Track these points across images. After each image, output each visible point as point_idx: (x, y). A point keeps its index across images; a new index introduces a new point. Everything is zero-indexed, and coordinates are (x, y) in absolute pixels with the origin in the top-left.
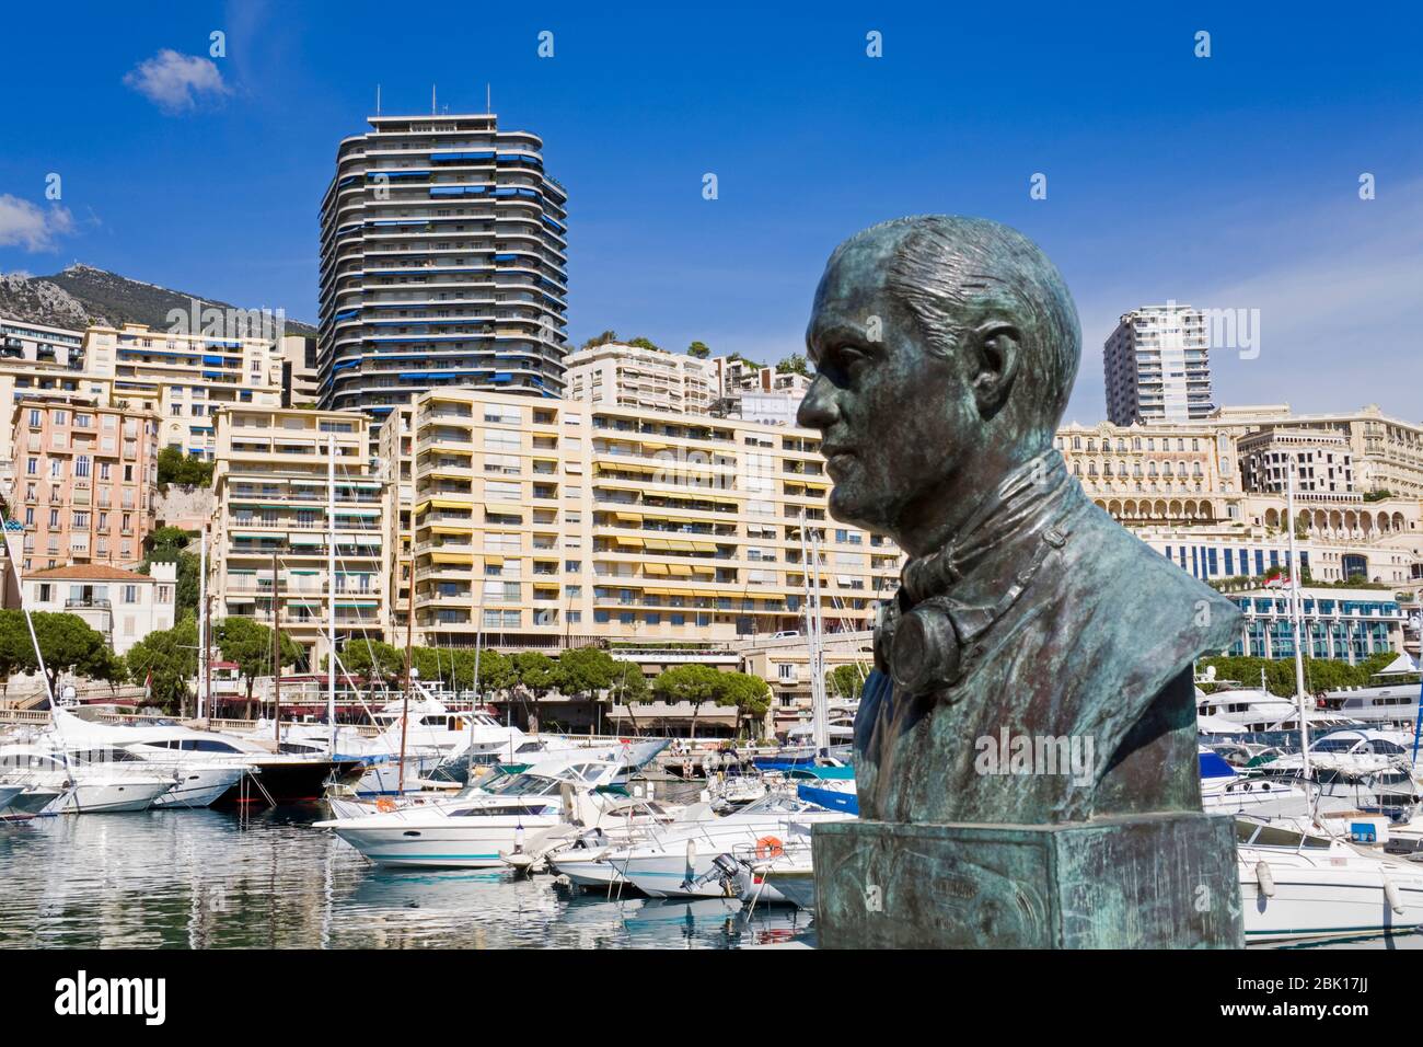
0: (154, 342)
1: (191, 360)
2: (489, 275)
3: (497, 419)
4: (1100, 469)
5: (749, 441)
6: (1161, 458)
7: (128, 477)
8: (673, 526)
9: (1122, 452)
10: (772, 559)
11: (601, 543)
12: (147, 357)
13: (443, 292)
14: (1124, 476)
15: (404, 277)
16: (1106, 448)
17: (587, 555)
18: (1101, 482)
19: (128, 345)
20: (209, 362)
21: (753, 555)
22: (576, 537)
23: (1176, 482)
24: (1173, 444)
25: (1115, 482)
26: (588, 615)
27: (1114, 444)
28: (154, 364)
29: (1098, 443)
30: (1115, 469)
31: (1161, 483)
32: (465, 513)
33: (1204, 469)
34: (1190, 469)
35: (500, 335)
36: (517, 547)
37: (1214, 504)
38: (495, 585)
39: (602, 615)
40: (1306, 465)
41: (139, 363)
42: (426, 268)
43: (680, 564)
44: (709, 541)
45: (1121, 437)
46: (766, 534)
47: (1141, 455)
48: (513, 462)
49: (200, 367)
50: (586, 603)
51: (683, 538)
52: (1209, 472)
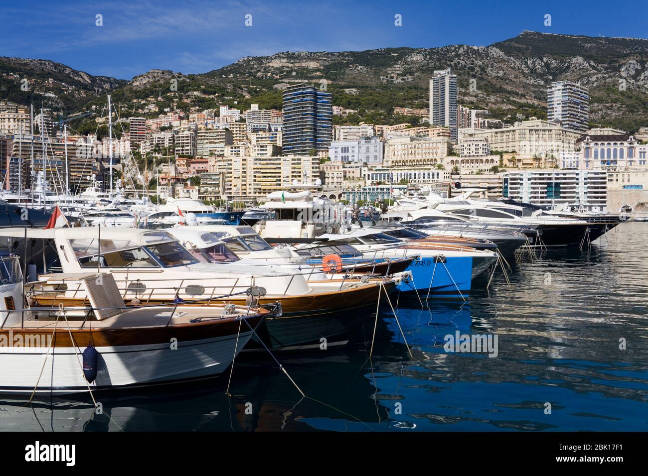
1: (269, 138)
2: (303, 118)
3: (236, 162)
4: (413, 152)
5: (284, 160)
6: (428, 149)
8: (268, 177)
9: (418, 148)
11: (255, 181)
12: (262, 138)
13: (296, 122)
14: (418, 154)
15: (291, 120)
16: (415, 147)
17: (252, 183)
18: (413, 155)
19: (258, 136)
20: (272, 138)
21: (284, 181)
22: (250, 180)
23: (431, 154)
24: (431, 145)
25: (417, 155)
26: (252, 193)
27: (417, 146)
29: (413, 146)
30: (417, 152)
31: (427, 155)
32: (231, 177)
33: (438, 151)
34: (435, 151)
35: (304, 131)
36: (239, 182)
37: (438, 159)
39: (255, 193)
43: (269, 183)
44: (275, 179)
46: (287, 177)
47: (423, 148)
48: (239, 168)
50: (252, 191)
51: (270, 179)
52: (439, 151)
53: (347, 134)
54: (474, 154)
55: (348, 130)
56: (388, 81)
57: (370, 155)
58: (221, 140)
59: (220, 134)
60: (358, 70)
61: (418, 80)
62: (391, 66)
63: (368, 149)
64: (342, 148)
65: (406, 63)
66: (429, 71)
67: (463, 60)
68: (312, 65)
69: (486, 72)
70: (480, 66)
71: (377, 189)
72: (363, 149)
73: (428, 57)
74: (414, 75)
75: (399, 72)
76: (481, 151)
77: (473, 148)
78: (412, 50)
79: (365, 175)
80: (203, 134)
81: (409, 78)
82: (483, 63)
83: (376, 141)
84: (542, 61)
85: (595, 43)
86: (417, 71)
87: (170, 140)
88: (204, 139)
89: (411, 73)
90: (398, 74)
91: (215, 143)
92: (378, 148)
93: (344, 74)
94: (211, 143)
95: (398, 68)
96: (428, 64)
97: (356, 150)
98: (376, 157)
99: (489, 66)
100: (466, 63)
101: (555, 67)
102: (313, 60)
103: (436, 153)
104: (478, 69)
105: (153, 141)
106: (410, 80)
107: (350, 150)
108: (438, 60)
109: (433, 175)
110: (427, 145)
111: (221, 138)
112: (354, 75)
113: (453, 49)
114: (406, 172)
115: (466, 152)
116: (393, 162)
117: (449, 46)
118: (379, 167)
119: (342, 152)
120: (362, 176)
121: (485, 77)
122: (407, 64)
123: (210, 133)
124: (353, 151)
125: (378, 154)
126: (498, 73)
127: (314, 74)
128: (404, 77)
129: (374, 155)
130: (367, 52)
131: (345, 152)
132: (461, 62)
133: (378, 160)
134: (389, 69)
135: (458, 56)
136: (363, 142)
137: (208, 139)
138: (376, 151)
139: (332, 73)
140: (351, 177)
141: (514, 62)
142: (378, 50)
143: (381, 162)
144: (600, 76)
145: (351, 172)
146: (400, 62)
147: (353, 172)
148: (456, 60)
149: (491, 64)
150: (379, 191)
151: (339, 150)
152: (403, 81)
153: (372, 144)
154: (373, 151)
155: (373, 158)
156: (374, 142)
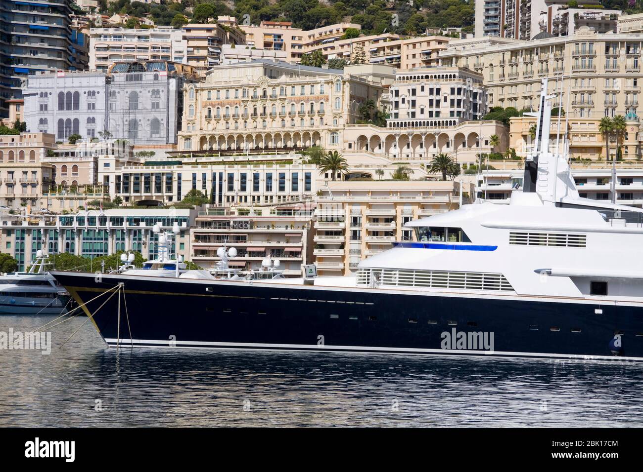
4: (260, 111)
6: (298, 101)
9: (273, 98)
14: (273, 116)
16: (264, 95)
18: (259, 120)
23: (307, 118)
24: (307, 89)
25: (268, 119)
27: (269, 92)
30: (268, 111)
31: (297, 119)
33: (325, 107)
34: (317, 107)
37: (322, 134)
40: (435, 97)
45: (274, 87)
47: (285, 99)
52: (328, 108)
54: (425, 117)
55: (110, 42)
57: (139, 117)
63: (134, 98)
64: (61, 95)
71: (103, 220)
72: (121, 101)
76: (445, 109)
77: (423, 100)
79: (107, 178)
83: (156, 77)
92: (163, 96)
97: (100, 101)
98: (155, 125)
103: (321, 113)
107: (83, 101)
109: (295, 182)
110: (298, 89)
114: (218, 169)
115: (404, 111)
116: (203, 140)
118: (161, 156)
119: (61, 107)
120: (101, 180)
124: (91, 106)
125: (161, 116)
129: (151, 117)
131: (69, 108)
133: (163, 133)
136: (120, 77)
138: (155, 106)
140: (70, 183)
143: (172, 140)
145: (70, 167)
147: (75, 168)
150: (109, 225)
151: (53, 102)
153: (148, 85)
154: (149, 107)
155: (149, 128)
156: (152, 78)
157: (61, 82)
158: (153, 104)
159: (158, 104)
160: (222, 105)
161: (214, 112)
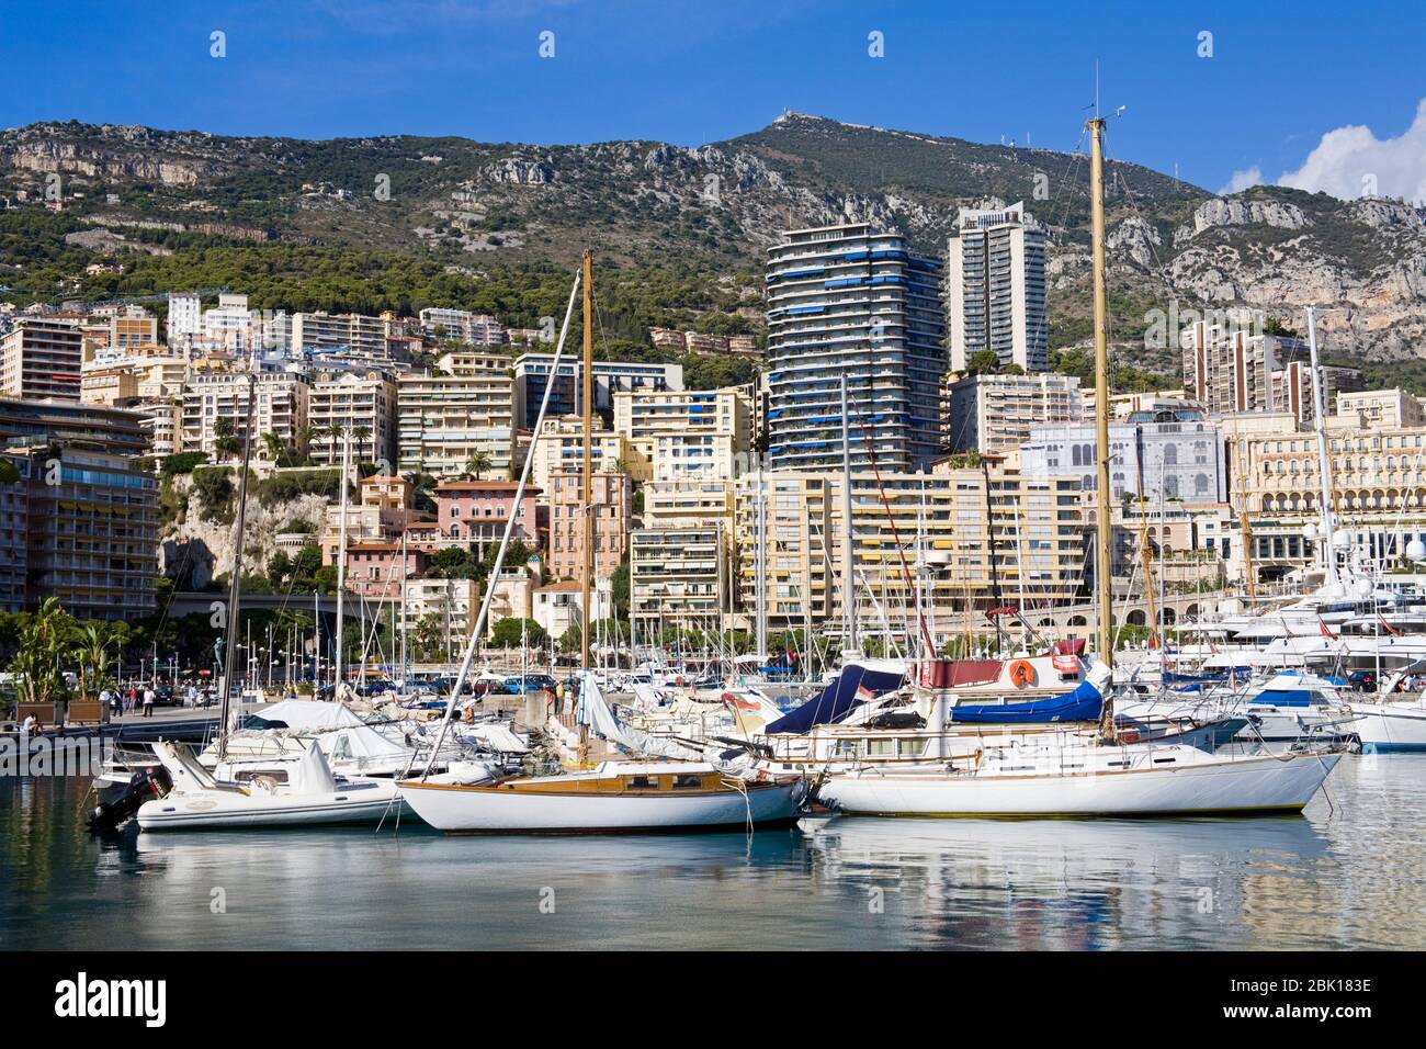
0: (657, 399)
1: (682, 409)
2: (867, 344)
3: (784, 489)
4: (1342, 466)
5: (959, 487)
6: (1398, 454)
7: (613, 515)
9: (1362, 451)
10: (979, 563)
11: (855, 559)
12: (653, 411)
13: (837, 358)
14: (1363, 470)
18: (1343, 476)
19: (639, 403)
20: (693, 410)
21: (964, 561)
25: (1357, 474)
28: (658, 415)
30: (1356, 465)
35: (877, 386)
36: (799, 567)
38: (784, 588)
41: (648, 415)
42: (824, 341)
45: (1362, 439)
46: (973, 547)
47: (1379, 452)
48: (795, 514)
49: (687, 414)
53: (1002, 403)
56: (444, 243)
57: (1179, 472)
58: (495, 414)
59: (489, 390)
60: (336, 202)
61: (541, 247)
62: (438, 194)
63: (1171, 454)
64: (1076, 449)
65: (490, 186)
66: (569, 218)
67: (663, 189)
68: (171, 175)
69: (740, 231)
70: (718, 213)
72: (1154, 454)
73: (557, 174)
74: (524, 229)
75: (477, 218)
78: (503, 150)
79: (1210, 542)
80: (419, 390)
81: (512, 239)
82: (726, 204)
83: (1200, 428)
84: (886, 207)
85: (997, 162)
86: (532, 216)
87: (276, 408)
88: (426, 409)
89: (514, 223)
90: (473, 224)
91: (471, 423)
92: (1210, 450)
93: (292, 211)
94: (451, 422)
95: (468, 204)
96: (561, 195)
98: (1201, 482)
99: (745, 212)
100: (673, 199)
101: (926, 225)
102: (173, 158)
104: (714, 221)
105: (195, 410)
106: (515, 243)
108: (591, 185)
111: (492, 408)
112: (329, 218)
113: (626, 154)
117: (612, 144)
119: (1076, 461)
120: (1202, 543)
121: (742, 247)
122: (498, 193)
123: (448, 385)
124: (1118, 461)
125: (1210, 472)
126: (774, 235)
127: (186, 207)
128: (499, 235)
129: (1195, 472)
130: (342, 143)
131: (1087, 462)
132: (659, 195)
133: (1212, 490)
134: (435, 204)
135: (647, 176)
136: (1150, 428)
137: (439, 409)
138: (1201, 460)
139: (248, 207)
141: (814, 205)
142: (376, 140)
143: (1223, 498)
144: (1072, 258)
146: (469, 184)
147: (1167, 531)
148: (642, 190)
149: (751, 209)
151: (1065, 457)
152: (494, 247)
153: (1188, 437)
154: (1193, 461)
155: (1193, 485)
156: (1195, 428)
157: (1076, 434)
158: (1198, 459)
159: (1204, 459)
160: (1286, 458)
161: (1273, 467)
